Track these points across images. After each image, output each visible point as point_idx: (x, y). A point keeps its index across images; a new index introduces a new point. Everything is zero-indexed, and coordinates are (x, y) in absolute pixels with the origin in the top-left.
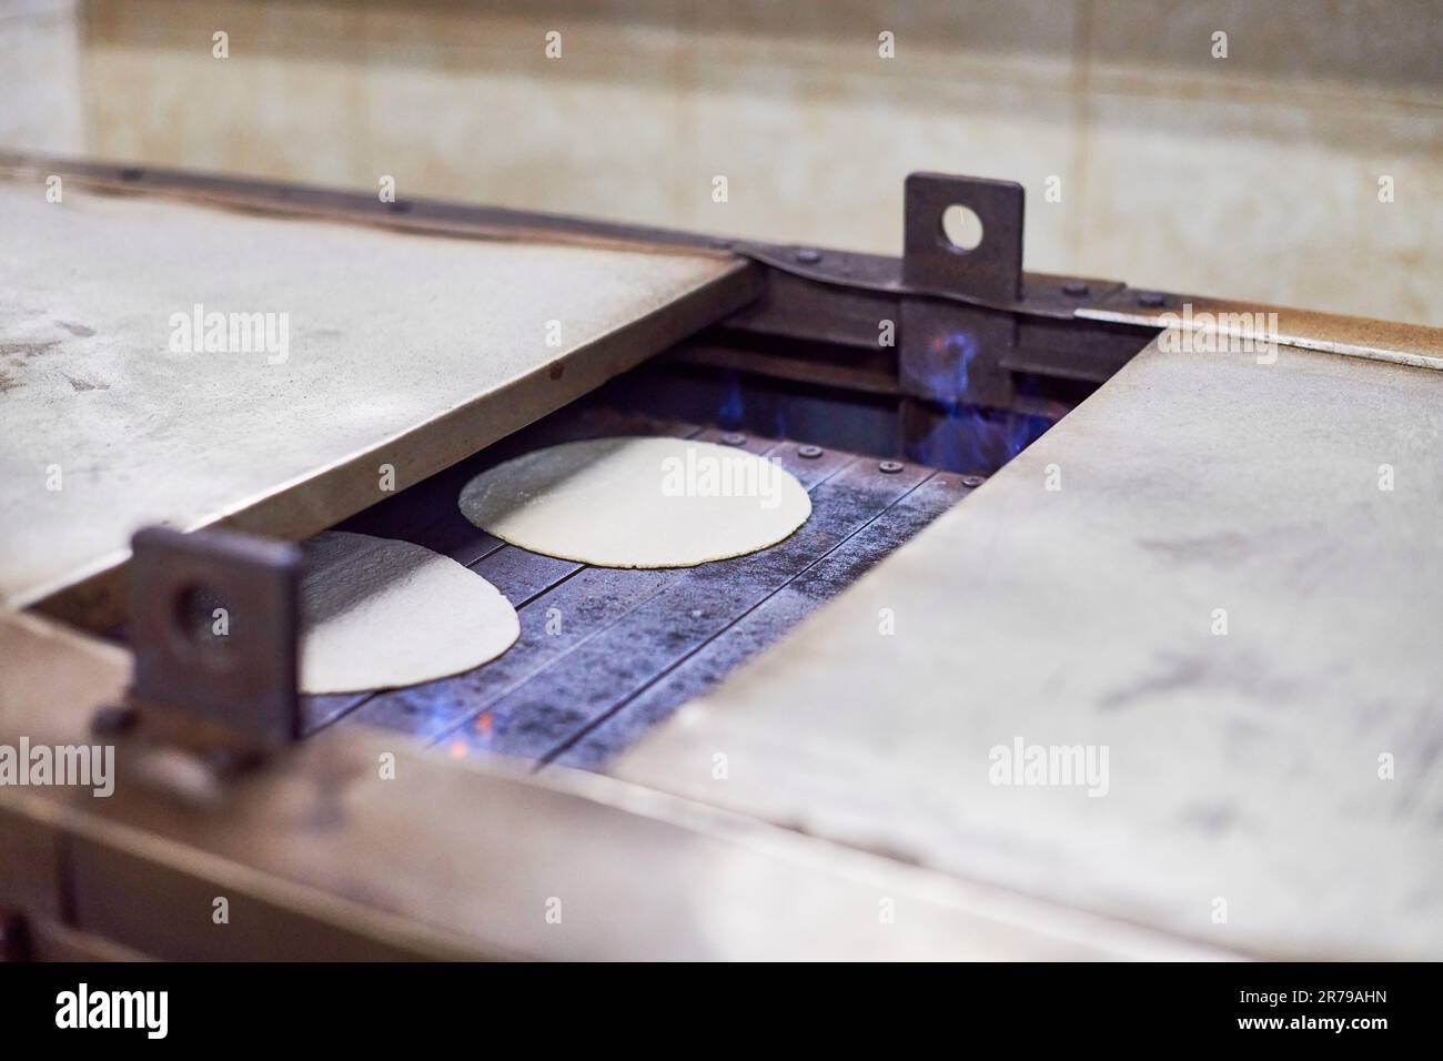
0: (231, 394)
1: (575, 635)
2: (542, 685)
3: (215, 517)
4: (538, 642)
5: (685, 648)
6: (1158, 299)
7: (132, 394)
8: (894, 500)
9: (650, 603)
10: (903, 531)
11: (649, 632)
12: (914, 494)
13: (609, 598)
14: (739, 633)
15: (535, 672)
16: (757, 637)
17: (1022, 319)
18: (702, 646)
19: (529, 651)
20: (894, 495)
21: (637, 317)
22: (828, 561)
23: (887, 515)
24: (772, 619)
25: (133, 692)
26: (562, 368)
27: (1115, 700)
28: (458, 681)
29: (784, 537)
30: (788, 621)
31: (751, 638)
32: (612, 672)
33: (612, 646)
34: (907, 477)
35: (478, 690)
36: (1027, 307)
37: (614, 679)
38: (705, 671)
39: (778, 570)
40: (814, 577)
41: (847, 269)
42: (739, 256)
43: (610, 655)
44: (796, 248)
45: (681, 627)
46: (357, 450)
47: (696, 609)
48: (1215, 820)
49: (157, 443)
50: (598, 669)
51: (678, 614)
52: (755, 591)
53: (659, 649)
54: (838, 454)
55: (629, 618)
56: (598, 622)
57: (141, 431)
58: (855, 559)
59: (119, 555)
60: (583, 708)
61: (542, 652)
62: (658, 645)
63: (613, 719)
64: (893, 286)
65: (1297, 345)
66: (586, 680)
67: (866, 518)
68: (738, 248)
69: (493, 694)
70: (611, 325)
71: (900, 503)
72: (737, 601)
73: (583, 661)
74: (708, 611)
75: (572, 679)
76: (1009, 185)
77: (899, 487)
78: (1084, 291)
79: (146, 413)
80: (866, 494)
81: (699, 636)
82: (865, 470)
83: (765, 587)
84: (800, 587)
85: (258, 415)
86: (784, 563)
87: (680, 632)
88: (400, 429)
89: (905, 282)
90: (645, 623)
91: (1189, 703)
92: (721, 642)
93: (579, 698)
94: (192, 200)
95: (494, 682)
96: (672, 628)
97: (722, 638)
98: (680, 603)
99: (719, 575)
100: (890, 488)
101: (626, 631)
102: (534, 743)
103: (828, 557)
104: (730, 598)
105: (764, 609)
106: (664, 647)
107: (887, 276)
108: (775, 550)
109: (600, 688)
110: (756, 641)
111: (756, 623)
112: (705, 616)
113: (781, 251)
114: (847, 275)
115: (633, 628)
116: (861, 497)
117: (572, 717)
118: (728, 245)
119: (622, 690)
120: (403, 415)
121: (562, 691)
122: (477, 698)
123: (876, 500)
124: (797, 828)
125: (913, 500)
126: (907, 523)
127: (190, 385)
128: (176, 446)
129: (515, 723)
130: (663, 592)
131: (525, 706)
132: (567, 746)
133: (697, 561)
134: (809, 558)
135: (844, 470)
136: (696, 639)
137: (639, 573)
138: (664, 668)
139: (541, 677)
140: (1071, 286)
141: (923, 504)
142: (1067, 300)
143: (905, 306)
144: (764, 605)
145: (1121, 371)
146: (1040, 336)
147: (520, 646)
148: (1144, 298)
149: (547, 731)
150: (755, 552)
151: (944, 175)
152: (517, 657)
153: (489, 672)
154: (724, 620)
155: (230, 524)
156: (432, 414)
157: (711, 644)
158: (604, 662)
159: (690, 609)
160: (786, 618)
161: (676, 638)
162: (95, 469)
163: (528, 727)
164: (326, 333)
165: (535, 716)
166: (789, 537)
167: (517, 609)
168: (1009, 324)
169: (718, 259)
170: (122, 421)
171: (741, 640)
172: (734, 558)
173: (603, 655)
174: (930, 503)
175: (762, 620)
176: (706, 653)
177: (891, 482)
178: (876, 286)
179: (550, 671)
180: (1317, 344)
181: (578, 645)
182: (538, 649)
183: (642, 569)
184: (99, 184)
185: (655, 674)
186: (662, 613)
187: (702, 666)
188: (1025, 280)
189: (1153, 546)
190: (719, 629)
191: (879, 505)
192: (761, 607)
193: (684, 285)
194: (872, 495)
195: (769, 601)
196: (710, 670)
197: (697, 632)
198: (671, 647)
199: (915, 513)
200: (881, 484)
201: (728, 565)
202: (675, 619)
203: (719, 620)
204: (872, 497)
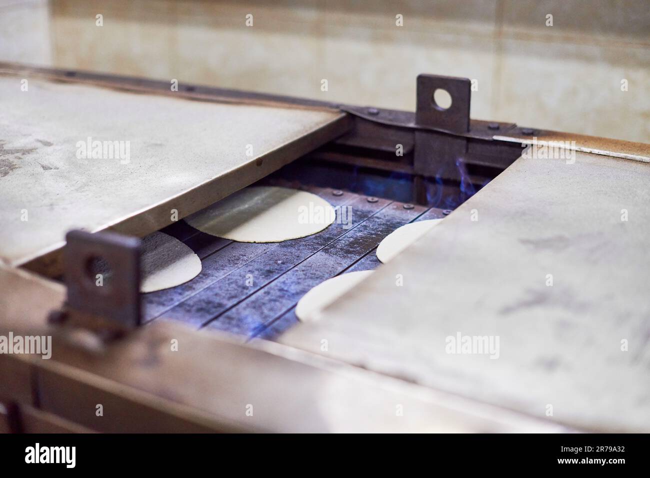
0: (114, 172)
1: (225, 271)
2: (208, 292)
3: (105, 226)
4: (209, 273)
5: (273, 277)
6: (530, 131)
7: (69, 172)
8: (372, 214)
9: (259, 258)
10: (375, 227)
11: (257, 270)
12: (382, 212)
13: (242, 255)
14: (297, 271)
15: (207, 286)
16: (304, 273)
17: (469, 140)
18: (280, 276)
19: (204, 277)
20: (372, 212)
21: (296, 138)
22: (340, 240)
23: (369, 220)
24: (312, 264)
25: (67, 304)
26: (262, 161)
27: (507, 311)
28: (172, 290)
29: (321, 230)
30: (319, 265)
31: (302, 272)
32: (239, 287)
33: (240, 276)
34: (380, 204)
35: (180, 294)
36: (471, 135)
37: (240, 289)
38: (280, 286)
39: (318, 243)
40: (333, 247)
41: (391, 117)
42: (342, 111)
43: (239, 279)
44: (368, 108)
45: (271, 267)
46: (169, 197)
47: (279, 260)
48: (550, 365)
49: (80, 194)
50: (234, 285)
51: (271, 262)
52: (306, 252)
53: (261, 277)
54: (350, 194)
55: (250, 264)
56: (236, 265)
57: (73, 188)
58: (352, 239)
59: (60, 243)
60: (225, 302)
61: (211, 278)
62: (261, 275)
63: (237, 307)
64: (412, 125)
65: (593, 152)
66: (228, 290)
67: (359, 222)
68: (342, 108)
69: (187, 296)
70: (285, 142)
71: (375, 216)
72: (298, 257)
73: (227, 282)
74: (285, 261)
75: (221, 290)
76: (464, 80)
77: (375, 208)
78: (497, 128)
79: (75, 180)
80: (361, 211)
81: (279, 271)
82: (361, 201)
83: (311, 251)
84: (326, 251)
85: (125, 181)
86: (320, 241)
87: (271, 270)
88: (189, 188)
89: (417, 123)
90: (256, 266)
91: (539, 312)
92: (289, 274)
93: (224, 297)
94: (98, 85)
95: (188, 291)
96: (268, 268)
97: (289, 272)
98: (273, 258)
99: (291, 246)
100: (371, 209)
101: (248, 269)
102: (201, 316)
103: (340, 238)
104: (295, 256)
105: (310, 260)
106: (263, 276)
107: (409, 121)
108: (317, 235)
109: (233, 293)
110: (304, 274)
111: (305, 266)
112: (283, 263)
113: (361, 109)
114: (390, 120)
115: (250, 268)
116: (358, 213)
117: (220, 305)
118: (337, 106)
119: (242, 295)
120: (190, 181)
121: (216, 295)
122: (180, 297)
123: (365, 214)
124: (362, 367)
125: (381, 214)
126: (377, 224)
127: (95, 168)
128: (88, 195)
129: (194, 308)
130: (265, 253)
131: (200, 301)
132: (216, 318)
133: (282, 240)
134: (332, 239)
135: (352, 201)
136: (278, 273)
137: (257, 245)
138: (262, 285)
139: (208, 288)
140: (491, 126)
141: (385, 216)
142: (490, 132)
143: (417, 134)
144: (309, 259)
145: (513, 164)
146: (478, 148)
147: (201, 275)
148: (524, 131)
149: (208, 312)
150: (309, 236)
151: (436, 76)
152: (199, 280)
153: (186, 286)
154: (291, 265)
155: (111, 229)
156: (203, 181)
157: (284, 275)
158: (237, 282)
159: (276, 260)
160: (319, 264)
161: (269, 273)
162: (52, 205)
163: (200, 310)
164: (156, 145)
165: (204, 305)
166: (324, 230)
167: (201, 260)
168: (464, 142)
169: (333, 113)
170: (64, 184)
171: (298, 274)
172: (299, 238)
173: (236, 280)
174: (387, 216)
175: (308, 265)
176: (281, 279)
177: (372, 206)
178: (403, 125)
179: (213, 286)
180: (602, 152)
181: (226, 275)
182: (208, 277)
183: (258, 243)
184: (56, 78)
185: (258, 288)
186: (264, 262)
187: (279, 284)
188: (471, 123)
189: (525, 242)
190: (289, 269)
191: (366, 216)
192: (308, 260)
193: (317, 124)
194: (362, 212)
195: (312, 257)
196: (283, 286)
197: (279, 270)
198: (266, 276)
199: (381, 220)
200: (367, 207)
201: (295, 242)
202: (270, 264)
203: (289, 265)
204: (363, 213)
